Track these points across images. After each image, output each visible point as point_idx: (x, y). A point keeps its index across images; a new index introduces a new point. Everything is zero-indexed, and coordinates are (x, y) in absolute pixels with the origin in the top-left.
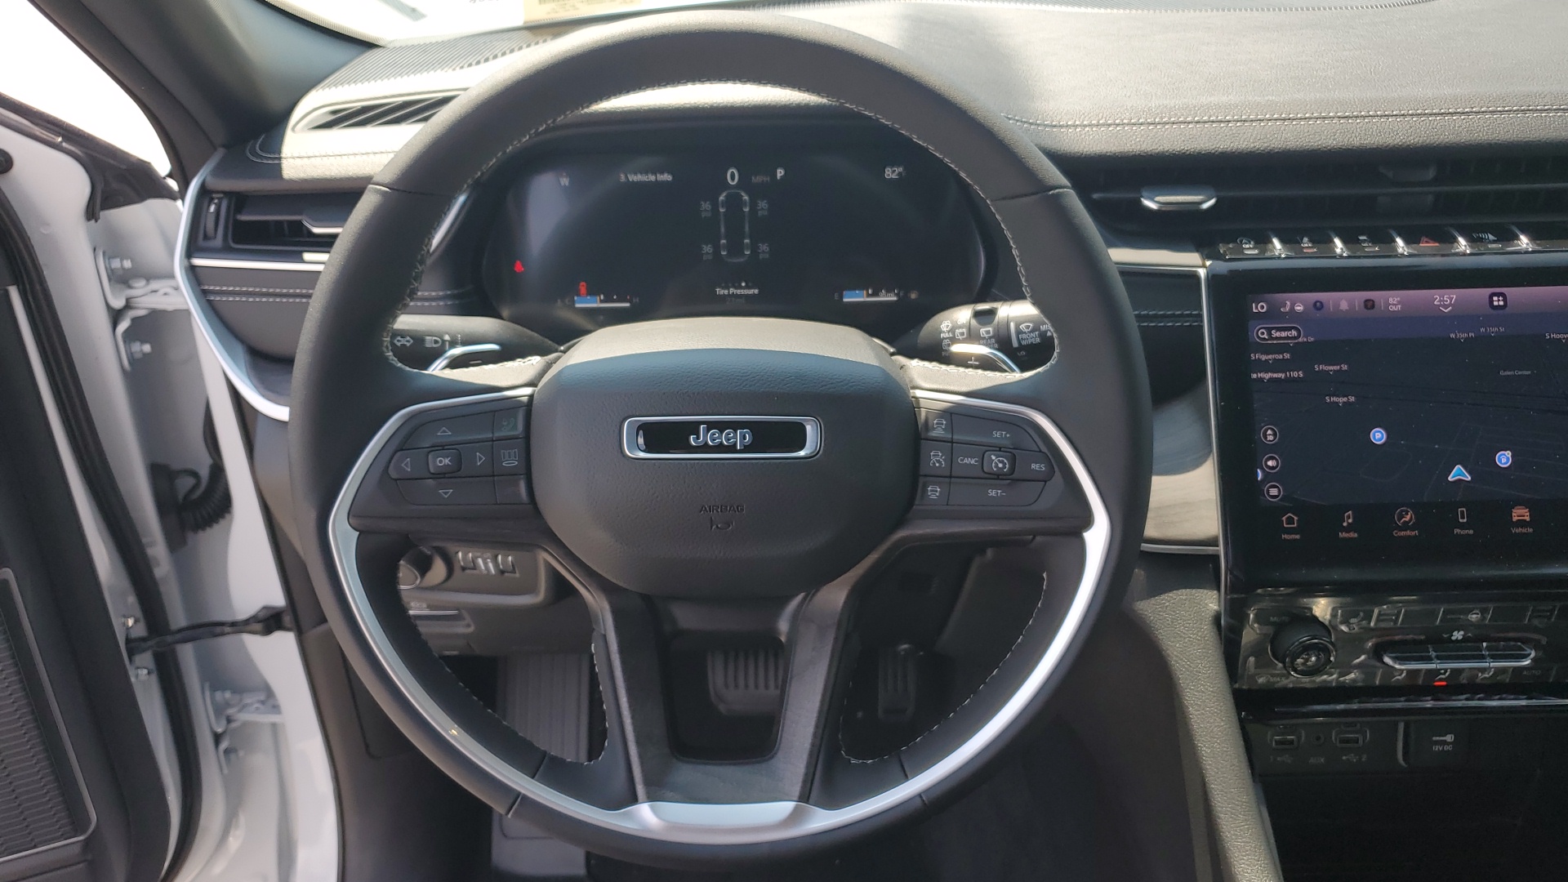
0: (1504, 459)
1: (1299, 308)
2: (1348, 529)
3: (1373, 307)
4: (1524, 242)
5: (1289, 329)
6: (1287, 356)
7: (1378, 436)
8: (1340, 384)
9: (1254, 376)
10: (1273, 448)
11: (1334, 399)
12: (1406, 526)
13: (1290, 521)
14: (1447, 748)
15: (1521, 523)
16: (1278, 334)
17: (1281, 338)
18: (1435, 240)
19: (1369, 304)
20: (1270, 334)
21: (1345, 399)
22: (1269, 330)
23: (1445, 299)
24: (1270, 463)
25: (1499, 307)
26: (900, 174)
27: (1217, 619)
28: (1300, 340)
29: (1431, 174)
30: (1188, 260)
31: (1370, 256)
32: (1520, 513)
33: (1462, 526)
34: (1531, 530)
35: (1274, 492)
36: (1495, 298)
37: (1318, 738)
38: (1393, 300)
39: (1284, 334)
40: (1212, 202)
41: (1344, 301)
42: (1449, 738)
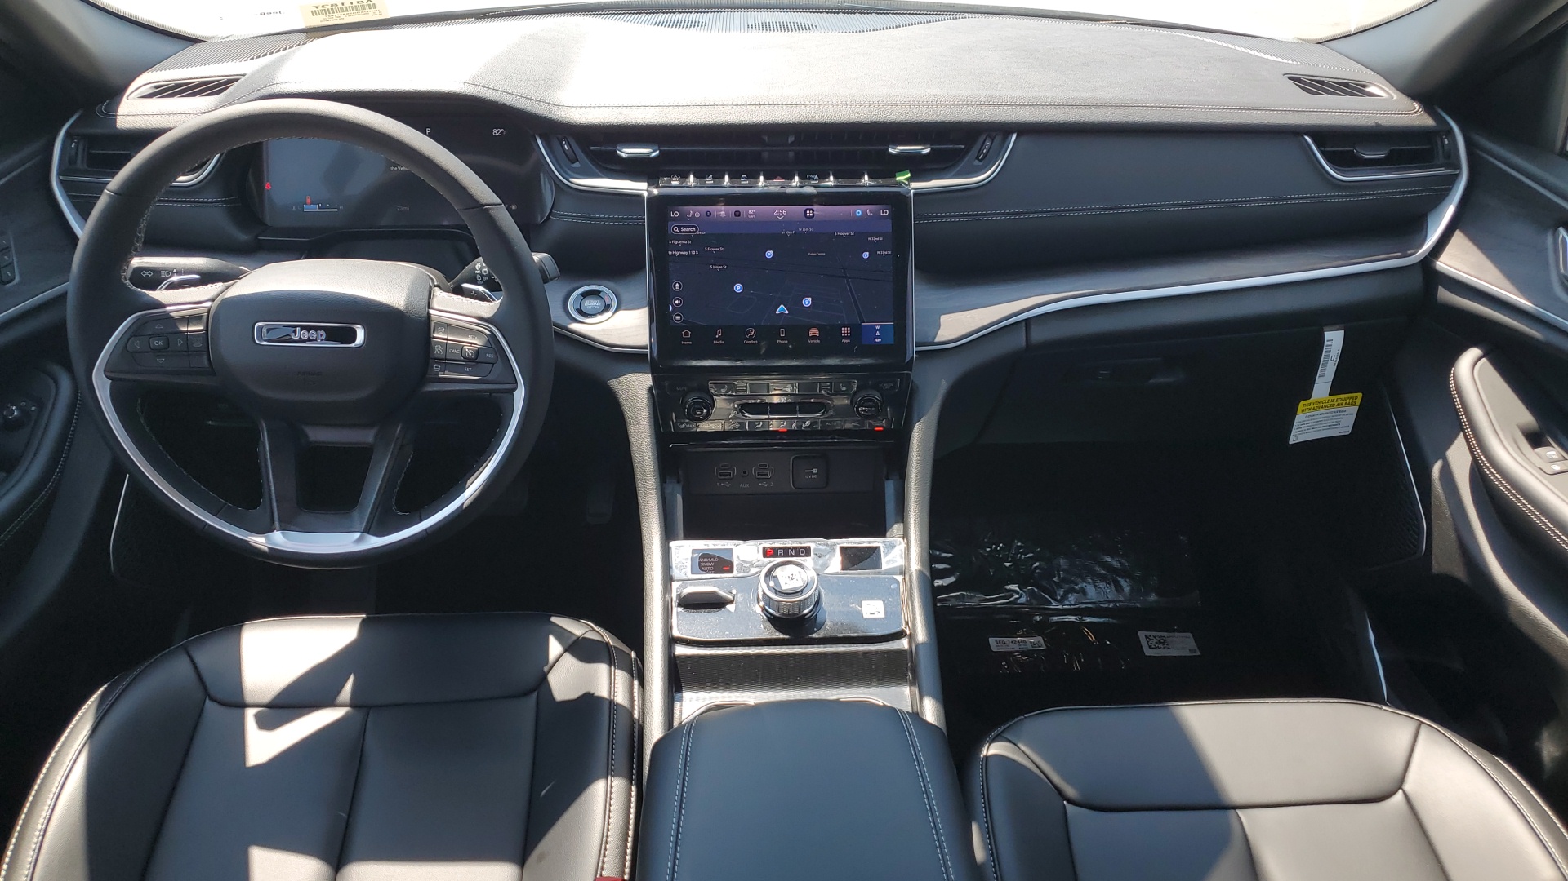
0: (807, 302)
1: (697, 215)
2: (718, 339)
3: (739, 215)
4: (831, 181)
5: (691, 227)
6: (689, 242)
7: (738, 288)
8: (718, 258)
9: (670, 253)
10: (678, 295)
11: (714, 267)
12: (751, 338)
13: (686, 334)
14: (814, 476)
15: (814, 337)
16: (684, 230)
17: (686, 232)
18: (783, 178)
19: (737, 214)
20: (680, 230)
21: (721, 267)
22: (679, 227)
23: (782, 211)
24: (677, 302)
25: (810, 217)
26: (502, 132)
27: (650, 390)
28: (698, 233)
29: (791, 139)
30: (640, 187)
31: (744, 186)
32: (814, 332)
33: (782, 339)
34: (819, 341)
35: (678, 318)
36: (808, 212)
37: (744, 473)
38: (751, 212)
39: (688, 230)
40: (657, 152)
41: (722, 211)
42: (814, 471)
